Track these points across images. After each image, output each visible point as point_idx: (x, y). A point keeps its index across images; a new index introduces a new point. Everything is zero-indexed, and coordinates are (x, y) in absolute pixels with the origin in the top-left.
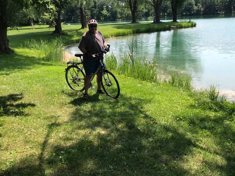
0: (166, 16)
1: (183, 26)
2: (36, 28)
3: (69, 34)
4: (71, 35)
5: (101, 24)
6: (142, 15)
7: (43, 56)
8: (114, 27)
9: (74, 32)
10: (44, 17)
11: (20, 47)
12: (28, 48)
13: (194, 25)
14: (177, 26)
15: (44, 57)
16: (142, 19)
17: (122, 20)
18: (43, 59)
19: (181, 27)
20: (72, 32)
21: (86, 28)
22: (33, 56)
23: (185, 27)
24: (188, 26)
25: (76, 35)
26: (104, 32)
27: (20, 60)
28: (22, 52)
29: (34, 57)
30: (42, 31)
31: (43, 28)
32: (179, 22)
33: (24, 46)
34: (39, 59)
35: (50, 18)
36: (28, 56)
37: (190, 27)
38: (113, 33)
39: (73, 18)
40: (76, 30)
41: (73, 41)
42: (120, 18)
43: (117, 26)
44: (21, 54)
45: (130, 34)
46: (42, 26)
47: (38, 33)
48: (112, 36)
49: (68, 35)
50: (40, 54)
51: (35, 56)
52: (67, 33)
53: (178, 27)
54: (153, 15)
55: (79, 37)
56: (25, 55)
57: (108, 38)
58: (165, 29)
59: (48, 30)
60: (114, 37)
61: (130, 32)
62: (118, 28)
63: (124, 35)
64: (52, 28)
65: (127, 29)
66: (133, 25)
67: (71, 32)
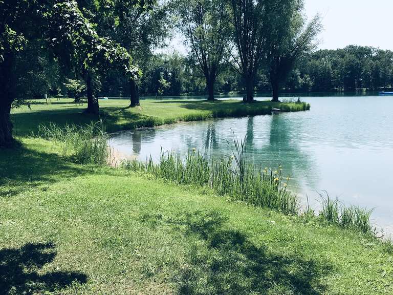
0: (256, 92)
1: (291, 108)
2: (53, 103)
3: (111, 115)
4: (113, 116)
5: (159, 101)
6: (220, 89)
7: (71, 152)
8: (182, 106)
9: (118, 111)
10: (68, 85)
11: (30, 135)
12: (43, 137)
13: (306, 108)
14: (281, 108)
15: (73, 155)
16: (219, 94)
17: (188, 95)
18: (72, 159)
19: (288, 110)
20: (116, 112)
21: (138, 105)
22: (53, 152)
23: (294, 110)
24: (297, 109)
25: (122, 117)
26: (167, 114)
27: (33, 160)
28: (34, 145)
29: (56, 155)
30: (64, 108)
31: (65, 103)
32: (282, 101)
33: (37, 134)
34: (65, 159)
35: (78, 87)
36: (46, 152)
37: (302, 110)
38: (183, 116)
39: (110, 89)
40: (121, 108)
41: (118, 126)
42: (186, 92)
43: (186, 104)
44: (33, 148)
45: (210, 118)
46: (62, 100)
47: (59, 111)
48: (180, 120)
49: (109, 116)
50: (65, 150)
51: (56, 153)
52: (107, 113)
53: (283, 109)
54: (235, 89)
55: (128, 120)
56: (40, 150)
57: (175, 123)
58: (262, 113)
59: (73, 106)
60: (184, 122)
61: (208, 114)
62: (189, 107)
63: (199, 119)
64: (81, 104)
65: (202, 110)
66: (211, 104)
67: (114, 111)
